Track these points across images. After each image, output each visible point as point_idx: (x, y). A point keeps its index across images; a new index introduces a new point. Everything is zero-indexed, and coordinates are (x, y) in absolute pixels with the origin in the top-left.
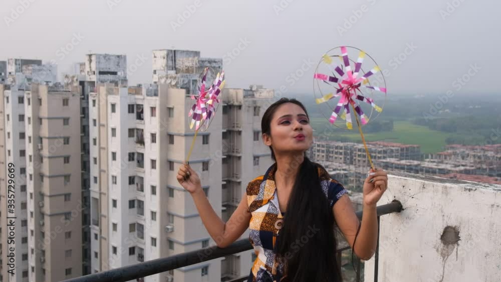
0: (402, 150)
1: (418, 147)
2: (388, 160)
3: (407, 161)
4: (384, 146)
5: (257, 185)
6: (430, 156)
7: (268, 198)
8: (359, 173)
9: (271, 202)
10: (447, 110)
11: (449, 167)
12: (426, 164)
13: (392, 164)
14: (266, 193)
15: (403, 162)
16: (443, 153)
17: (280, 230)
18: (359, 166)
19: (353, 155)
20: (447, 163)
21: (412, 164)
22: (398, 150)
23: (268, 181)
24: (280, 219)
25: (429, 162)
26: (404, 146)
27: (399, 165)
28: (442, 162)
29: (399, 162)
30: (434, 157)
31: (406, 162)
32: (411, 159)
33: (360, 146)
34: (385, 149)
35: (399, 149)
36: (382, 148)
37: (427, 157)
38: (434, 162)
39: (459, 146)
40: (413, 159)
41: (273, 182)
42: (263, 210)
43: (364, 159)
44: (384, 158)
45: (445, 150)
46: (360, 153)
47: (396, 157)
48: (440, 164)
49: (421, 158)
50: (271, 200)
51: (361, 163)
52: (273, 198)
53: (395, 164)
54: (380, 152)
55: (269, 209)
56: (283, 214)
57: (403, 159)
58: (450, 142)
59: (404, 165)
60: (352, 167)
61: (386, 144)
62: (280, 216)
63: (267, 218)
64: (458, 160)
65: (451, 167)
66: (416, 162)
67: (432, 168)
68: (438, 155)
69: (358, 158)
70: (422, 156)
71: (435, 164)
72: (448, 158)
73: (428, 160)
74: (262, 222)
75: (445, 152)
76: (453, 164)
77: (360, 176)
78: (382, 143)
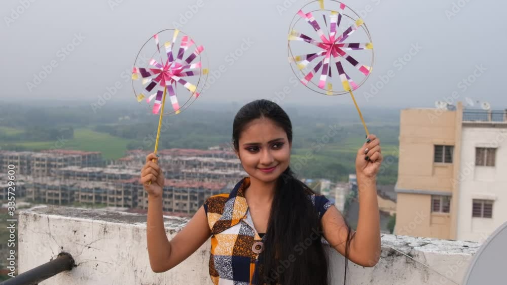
0: (84, 157)
1: (100, 154)
2: (70, 168)
3: (90, 168)
4: (64, 154)
5: (220, 203)
6: (112, 163)
7: (239, 218)
8: (38, 184)
9: (243, 221)
10: (127, 117)
11: (131, 172)
12: (109, 170)
13: (74, 172)
14: (235, 211)
15: (85, 170)
16: (124, 159)
17: (259, 254)
18: (38, 176)
19: (31, 164)
20: (129, 169)
21: (95, 171)
22: (79, 158)
23: (237, 198)
24: (258, 241)
25: (111, 168)
26: (86, 153)
27: (81, 172)
28: (124, 168)
29: (80, 170)
30: (116, 163)
31: (88, 170)
32: (93, 166)
33: (39, 155)
34: (65, 157)
35: (81, 156)
36: (62, 156)
37: (109, 164)
38: (116, 168)
39: (139, 151)
40: (96, 166)
41: (244, 199)
42: (234, 231)
43: (43, 168)
44: (65, 166)
45: (126, 155)
46: (38, 162)
47: (78, 164)
48: (123, 170)
49: (104, 165)
50: (244, 220)
51: (40, 173)
52: (245, 216)
53: (77, 172)
54: (60, 161)
55: (241, 230)
56: (261, 235)
57: (85, 167)
58: (131, 148)
59: (87, 172)
60: (30, 178)
61: (67, 152)
62: (257, 238)
63: (240, 241)
64: (139, 165)
65: (133, 172)
66: (98, 169)
67: (114, 174)
68: (120, 160)
69: (35, 168)
70: (105, 162)
71: (117, 170)
72: (129, 164)
73: (110, 166)
74: (235, 246)
75: (127, 158)
76: (134, 169)
77: (40, 186)
78: (62, 151)
